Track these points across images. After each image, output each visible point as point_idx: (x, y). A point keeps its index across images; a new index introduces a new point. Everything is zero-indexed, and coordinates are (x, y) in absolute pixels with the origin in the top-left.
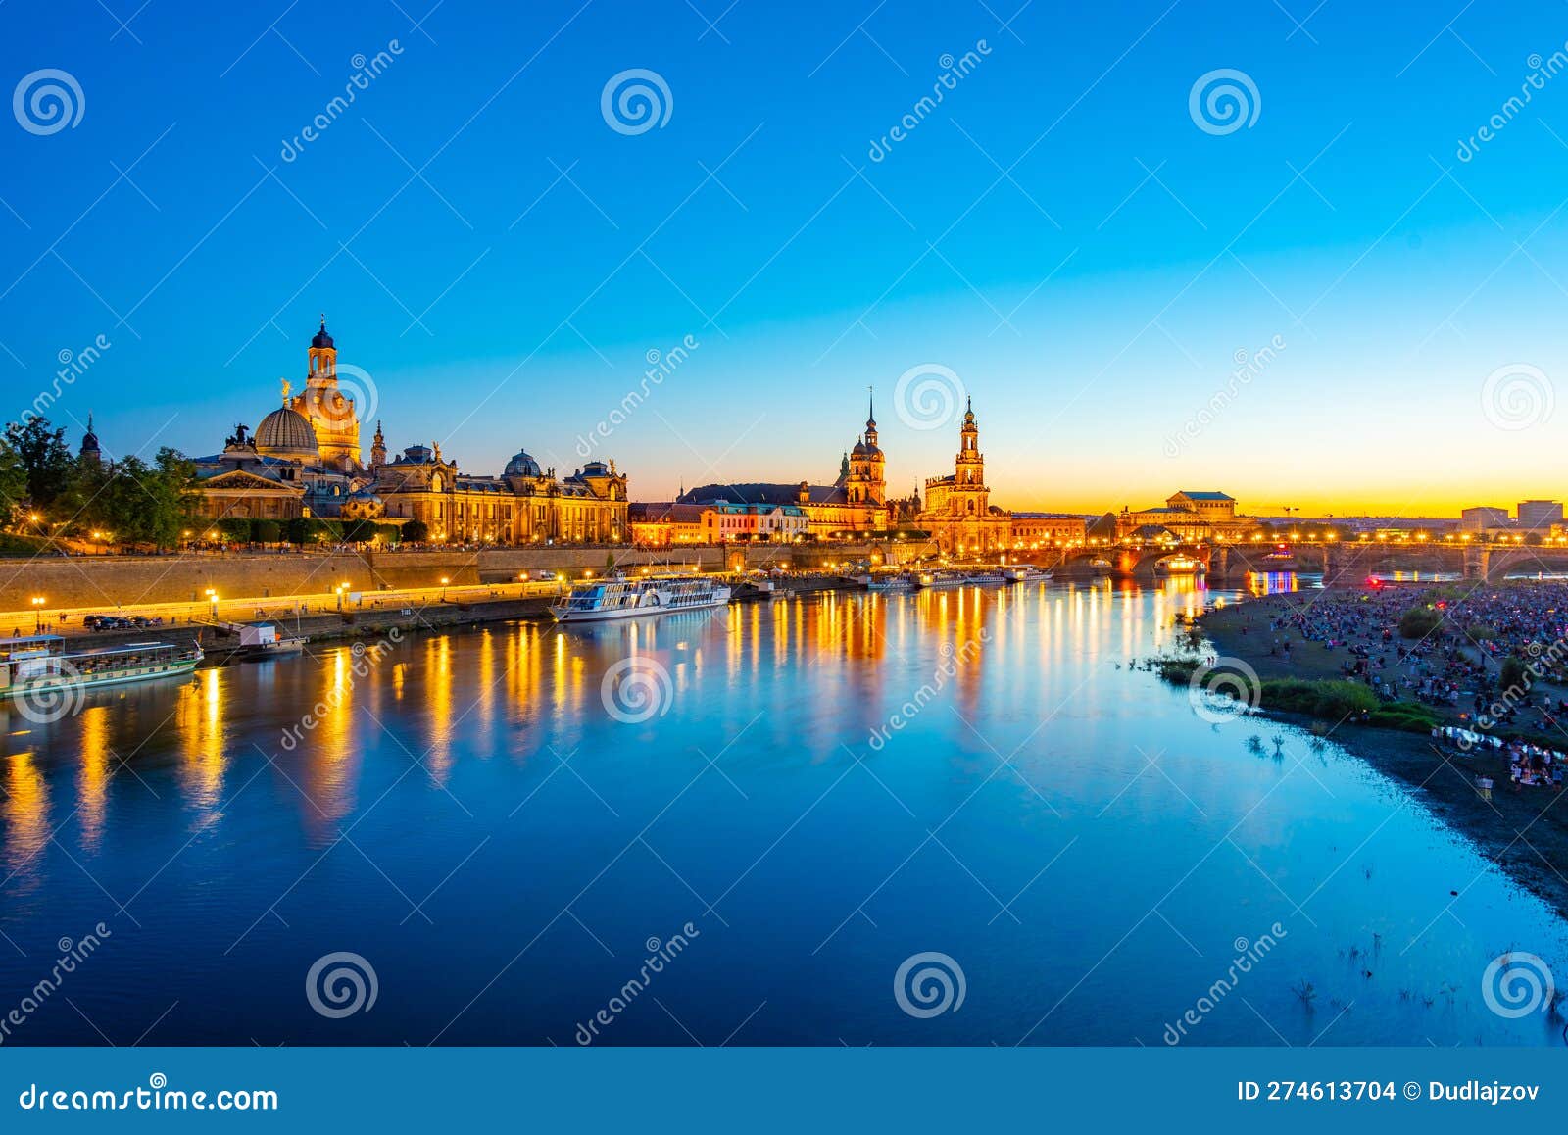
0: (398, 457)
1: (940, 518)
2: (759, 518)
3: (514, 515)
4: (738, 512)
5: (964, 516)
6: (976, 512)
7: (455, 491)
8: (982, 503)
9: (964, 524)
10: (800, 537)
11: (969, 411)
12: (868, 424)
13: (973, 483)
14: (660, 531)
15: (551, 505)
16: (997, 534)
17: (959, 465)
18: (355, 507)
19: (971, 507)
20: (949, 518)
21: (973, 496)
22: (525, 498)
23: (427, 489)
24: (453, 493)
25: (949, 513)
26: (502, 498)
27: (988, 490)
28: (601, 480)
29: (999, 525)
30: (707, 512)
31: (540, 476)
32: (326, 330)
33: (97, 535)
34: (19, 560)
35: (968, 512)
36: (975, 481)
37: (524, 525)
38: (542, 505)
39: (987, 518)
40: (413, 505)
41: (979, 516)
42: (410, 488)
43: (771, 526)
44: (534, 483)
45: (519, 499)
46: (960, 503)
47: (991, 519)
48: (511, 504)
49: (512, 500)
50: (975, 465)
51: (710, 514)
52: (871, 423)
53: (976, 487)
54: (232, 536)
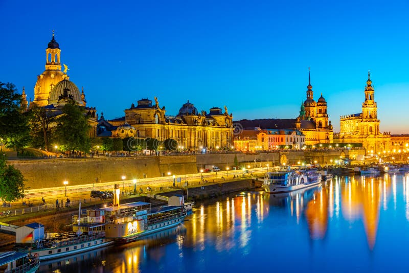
0: (133, 105)
1: (355, 136)
2: (285, 137)
3: (187, 135)
4: (275, 134)
5: (368, 135)
6: (374, 133)
7: (165, 123)
8: (376, 128)
9: (368, 139)
10: (305, 147)
11: (369, 80)
12: (308, 87)
13: (372, 118)
14: (244, 144)
15: (204, 130)
16: (384, 144)
17: (364, 108)
18: (123, 132)
19: (371, 131)
20: (359, 136)
21: (372, 124)
22: (193, 127)
23: (152, 122)
24: (164, 124)
25: (359, 134)
26: (182, 127)
27: (379, 121)
28: (222, 117)
29: (386, 139)
30: (261, 134)
31: (198, 115)
32: (55, 39)
33: (56, 147)
34: (32, 161)
35: (369, 133)
36: (373, 117)
37: (193, 141)
38: (200, 130)
39: (380, 136)
40: (146, 130)
41: (375, 135)
42: (143, 121)
43: (291, 141)
44: (197, 119)
45: (190, 127)
46: (365, 129)
47: (381, 136)
48: (186, 130)
49: (186, 128)
50: (373, 108)
51: (263, 135)
52: (310, 86)
53: (374, 120)
54: (105, 147)
